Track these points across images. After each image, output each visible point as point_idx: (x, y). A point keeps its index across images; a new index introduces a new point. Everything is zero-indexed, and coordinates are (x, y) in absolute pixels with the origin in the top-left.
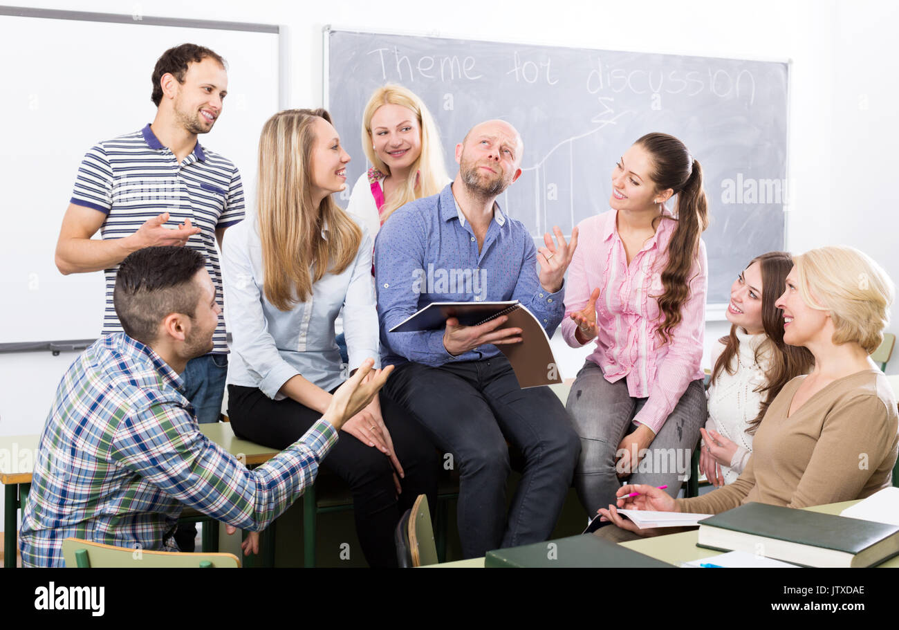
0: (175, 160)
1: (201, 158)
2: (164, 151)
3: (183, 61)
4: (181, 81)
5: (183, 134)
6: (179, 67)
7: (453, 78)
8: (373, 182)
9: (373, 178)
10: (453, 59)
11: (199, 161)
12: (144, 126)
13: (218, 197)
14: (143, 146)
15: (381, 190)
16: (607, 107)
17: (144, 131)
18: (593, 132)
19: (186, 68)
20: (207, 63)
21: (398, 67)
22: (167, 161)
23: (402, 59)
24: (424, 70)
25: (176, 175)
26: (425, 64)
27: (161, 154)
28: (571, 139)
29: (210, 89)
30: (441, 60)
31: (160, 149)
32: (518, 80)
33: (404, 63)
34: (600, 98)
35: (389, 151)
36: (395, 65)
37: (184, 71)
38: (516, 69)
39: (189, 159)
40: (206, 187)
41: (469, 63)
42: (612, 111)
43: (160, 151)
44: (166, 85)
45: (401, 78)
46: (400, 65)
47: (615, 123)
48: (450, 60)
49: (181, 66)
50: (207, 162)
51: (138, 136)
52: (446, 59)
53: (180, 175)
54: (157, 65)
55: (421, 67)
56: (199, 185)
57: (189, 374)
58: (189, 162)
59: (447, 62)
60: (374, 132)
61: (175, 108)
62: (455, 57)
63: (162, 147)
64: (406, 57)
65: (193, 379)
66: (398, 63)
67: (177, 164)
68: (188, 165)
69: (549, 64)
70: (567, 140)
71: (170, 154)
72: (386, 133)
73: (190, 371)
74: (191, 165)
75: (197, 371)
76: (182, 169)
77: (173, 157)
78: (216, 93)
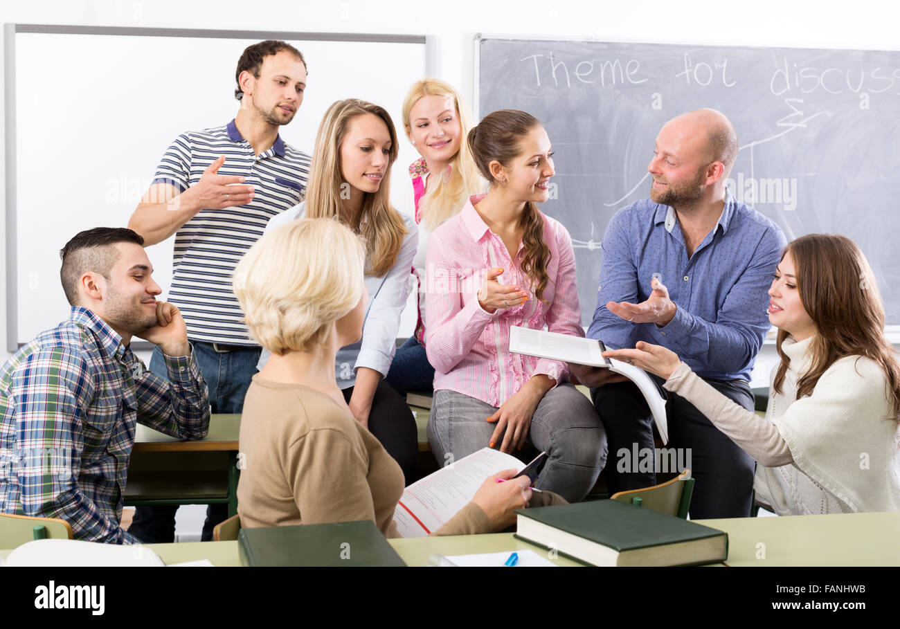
0: (252, 154)
1: (279, 153)
2: (244, 144)
3: (258, 56)
4: (257, 76)
5: (260, 126)
6: (255, 61)
7: (614, 83)
8: (416, 177)
9: (415, 173)
10: (615, 64)
11: (276, 155)
12: (229, 121)
13: (292, 192)
14: (223, 139)
15: (423, 186)
16: (794, 109)
17: (228, 125)
18: (778, 136)
19: (261, 61)
20: (282, 57)
21: (554, 73)
22: (244, 154)
23: (558, 65)
24: (581, 75)
25: (250, 168)
26: (585, 68)
27: (241, 147)
28: (753, 144)
29: (283, 83)
30: (601, 65)
31: (240, 142)
32: (689, 83)
33: (560, 70)
34: (786, 100)
35: (430, 143)
36: (552, 71)
37: (259, 65)
38: (687, 71)
39: (266, 153)
40: (281, 181)
41: (633, 66)
42: (801, 113)
43: (239, 144)
44: (244, 83)
45: (557, 85)
46: (556, 71)
47: (805, 126)
48: (611, 63)
49: (256, 60)
50: (286, 157)
51: (223, 131)
52: (607, 62)
53: (254, 168)
54: (240, 62)
55: (579, 73)
56: (274, 179)
57: (231, 368)
58: (265, 156)
59: (608, 66)
60: (413, 125)
61: (253, 103)
62: (617, 61)
63: (241, 140)
64: (562, 62)
65: (234, 374)
66: (554, 70)
67: (254, 157)
68: (264, 159)
69: (725, 65)
70: (748, 145)
71: (249, 147)
72: (426, 125)
73: (233, 365)
74: (267, 159)
75: (240, 367)
76: (257, 162)
77: (251, 150)
78: (291, 86)
